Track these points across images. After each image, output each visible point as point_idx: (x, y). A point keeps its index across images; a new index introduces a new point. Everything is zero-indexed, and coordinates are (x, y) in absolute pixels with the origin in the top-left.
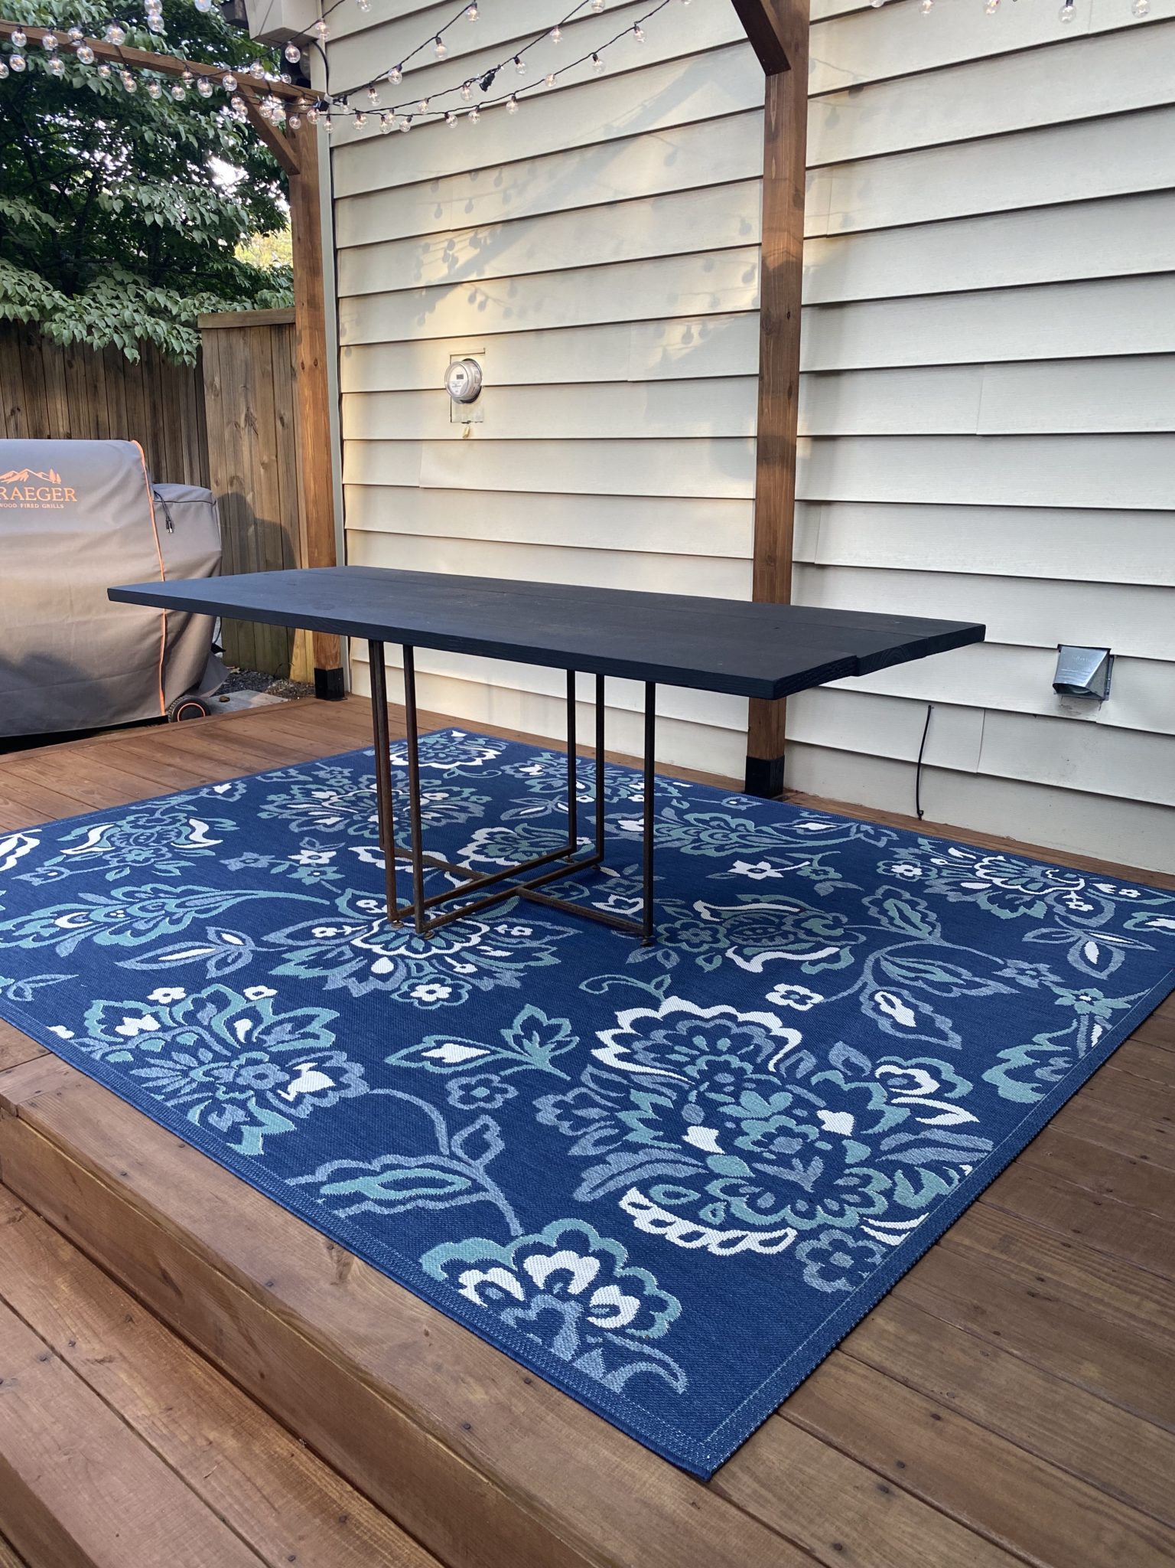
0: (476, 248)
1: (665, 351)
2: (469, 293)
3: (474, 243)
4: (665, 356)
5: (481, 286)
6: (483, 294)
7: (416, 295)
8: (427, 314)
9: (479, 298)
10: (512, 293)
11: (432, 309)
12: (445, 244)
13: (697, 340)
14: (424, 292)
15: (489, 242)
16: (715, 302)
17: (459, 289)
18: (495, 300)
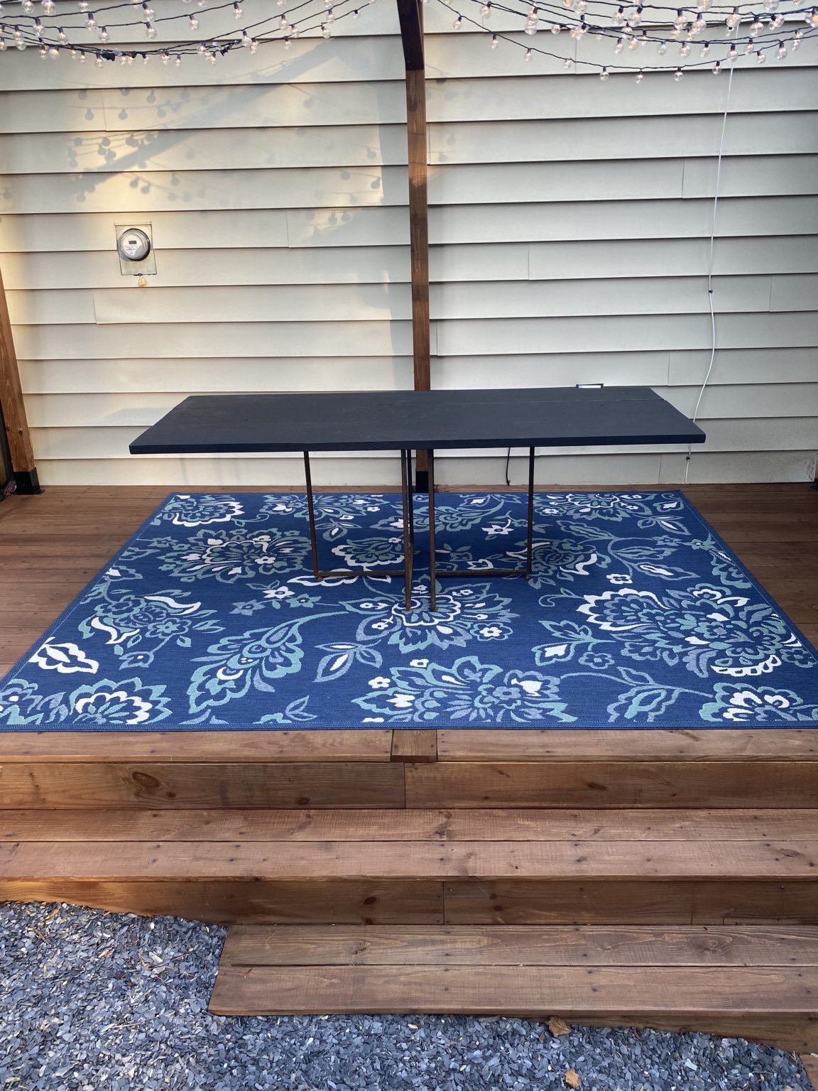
0: (133, 146)
1: (316, 228)
2: (130, 180)
3: (130, 142)
4: (317, 232)
5: (143, 175)
6: (144, 181)
7: (73, 178)
8: (86, 194)
9: (141, 184)
10: (175, 182)
11: (92, 189)
12: (100, 141)
13: (340, 222)
14: (81, 176)
15: (146, 143)
16: (353, 199)
17: (119, 177)
18: (158, 187)
